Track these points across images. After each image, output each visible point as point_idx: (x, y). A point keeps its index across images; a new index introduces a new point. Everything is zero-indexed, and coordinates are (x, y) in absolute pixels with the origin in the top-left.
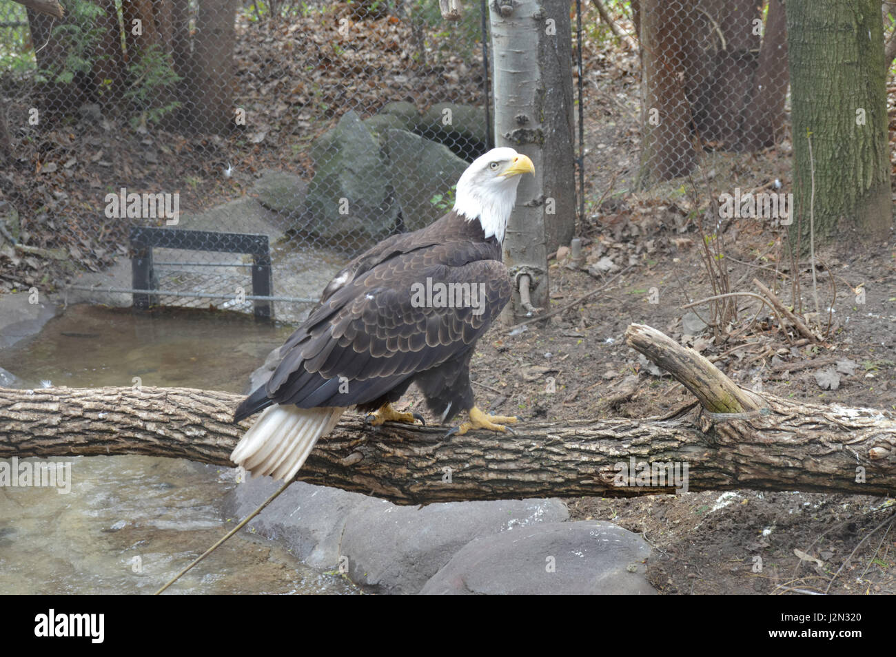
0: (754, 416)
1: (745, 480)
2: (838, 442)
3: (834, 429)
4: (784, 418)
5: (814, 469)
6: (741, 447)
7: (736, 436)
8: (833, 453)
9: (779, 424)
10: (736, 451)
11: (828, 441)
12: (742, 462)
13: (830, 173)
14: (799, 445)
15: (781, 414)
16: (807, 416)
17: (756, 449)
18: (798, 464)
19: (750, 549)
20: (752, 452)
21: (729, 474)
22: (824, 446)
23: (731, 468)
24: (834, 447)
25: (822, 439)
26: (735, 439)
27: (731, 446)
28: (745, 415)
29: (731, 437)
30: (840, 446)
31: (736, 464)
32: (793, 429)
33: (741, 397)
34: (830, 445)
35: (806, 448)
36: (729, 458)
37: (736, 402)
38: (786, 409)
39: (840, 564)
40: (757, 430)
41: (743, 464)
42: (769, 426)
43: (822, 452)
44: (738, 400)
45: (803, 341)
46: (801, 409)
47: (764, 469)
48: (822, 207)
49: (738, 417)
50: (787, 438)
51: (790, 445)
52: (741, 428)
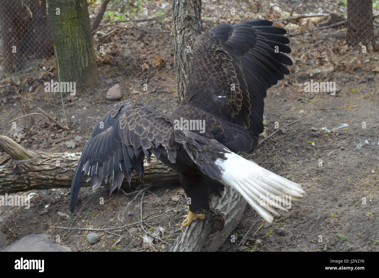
0: (33, 160)
1: (33, 186)
2: (68, 167)
3: (66, 162)
4: (45, 160)
5: (60, 179)
6: (29, 173)
7: (27, 169)
8: (66, 172)
9: (43, 162)
10: (28, 175)
11: (64, 167)
12: (31, 179)
13: (70, 62)
14: (52, 170)
15: (44, 158)
16: (54, 158)
17: (36, 173)
18: (53, 177)
19: (41, 214)
20: (34, 174)
21: (26, 184)
22: (62, 169)
23: (27, 182)
24: (66, 169)
25: (61, 167)
26: (27, 170)
27: (26, 173)
28: (30, 160)
29: (25, 169)
30: (69, 169)
31: (29, 180)
32: (49, 163)
33: (27, 153)
34: (65, 169)
35: (55, 170)
36: (25, 178)
37: (25, 155)
38: (46, 156)
39: (76, 215)
40: (35, 165)
41: (31, 180)
42: (39, 164)
43: (62, 171)
44: (26, 154)
45: (61, 130)
46: (52, 155)
47: (40, 181)
48: (68, 76)
49: (27, 161)
50: (47, 168)
51: (49, 170)
52: (28, 165)
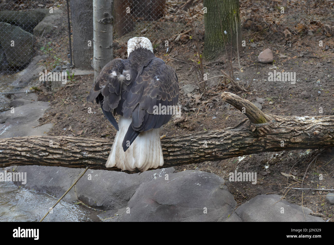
0: (271, 124)
1: (268, 148)
2: (301, 130)
3: (299, 126)
4: (281, 123)
5: (294, 141)
6: (267, 136)
7: (266, 132)
8: (300, 134)
9: (280, 125)
10: (265, 138)
11: (298, 130)
12: (268, 141)
14: (288, 133)
15: (280, 122)
16: (289, 121)
17: (273, 136)
18: (288, 140)
20: (272, 137)
21: (263, 146)
22: (297, 132)
23: (263, 144)
24: (300, 132)
25: (296, 130)
26: (265, 133)
27: (263, 136)
28: (268, 123)
29: (264, 132)
30: (302, 132)
31: (265, 142)
32: (285, 127)
33: (265, 116)
34: (299, 132)
35: (290, 134)
36: (263, 140)
37: (265, 119)
38: (281, 120)
40: (273, 129)
41: (268, 143)
42: (277, 127)
43: (296, 134)
44: (265, 118)
45: (240, 92)
46: (285, 119)
47: (275, 143)
49: (266, 125)
50: (284, 131)
51: (285, 133)
52: (268, 129)
